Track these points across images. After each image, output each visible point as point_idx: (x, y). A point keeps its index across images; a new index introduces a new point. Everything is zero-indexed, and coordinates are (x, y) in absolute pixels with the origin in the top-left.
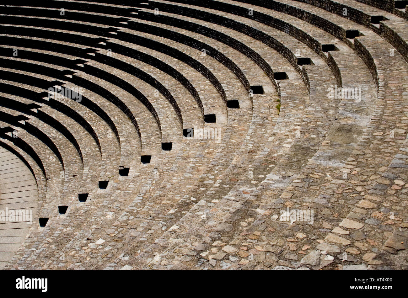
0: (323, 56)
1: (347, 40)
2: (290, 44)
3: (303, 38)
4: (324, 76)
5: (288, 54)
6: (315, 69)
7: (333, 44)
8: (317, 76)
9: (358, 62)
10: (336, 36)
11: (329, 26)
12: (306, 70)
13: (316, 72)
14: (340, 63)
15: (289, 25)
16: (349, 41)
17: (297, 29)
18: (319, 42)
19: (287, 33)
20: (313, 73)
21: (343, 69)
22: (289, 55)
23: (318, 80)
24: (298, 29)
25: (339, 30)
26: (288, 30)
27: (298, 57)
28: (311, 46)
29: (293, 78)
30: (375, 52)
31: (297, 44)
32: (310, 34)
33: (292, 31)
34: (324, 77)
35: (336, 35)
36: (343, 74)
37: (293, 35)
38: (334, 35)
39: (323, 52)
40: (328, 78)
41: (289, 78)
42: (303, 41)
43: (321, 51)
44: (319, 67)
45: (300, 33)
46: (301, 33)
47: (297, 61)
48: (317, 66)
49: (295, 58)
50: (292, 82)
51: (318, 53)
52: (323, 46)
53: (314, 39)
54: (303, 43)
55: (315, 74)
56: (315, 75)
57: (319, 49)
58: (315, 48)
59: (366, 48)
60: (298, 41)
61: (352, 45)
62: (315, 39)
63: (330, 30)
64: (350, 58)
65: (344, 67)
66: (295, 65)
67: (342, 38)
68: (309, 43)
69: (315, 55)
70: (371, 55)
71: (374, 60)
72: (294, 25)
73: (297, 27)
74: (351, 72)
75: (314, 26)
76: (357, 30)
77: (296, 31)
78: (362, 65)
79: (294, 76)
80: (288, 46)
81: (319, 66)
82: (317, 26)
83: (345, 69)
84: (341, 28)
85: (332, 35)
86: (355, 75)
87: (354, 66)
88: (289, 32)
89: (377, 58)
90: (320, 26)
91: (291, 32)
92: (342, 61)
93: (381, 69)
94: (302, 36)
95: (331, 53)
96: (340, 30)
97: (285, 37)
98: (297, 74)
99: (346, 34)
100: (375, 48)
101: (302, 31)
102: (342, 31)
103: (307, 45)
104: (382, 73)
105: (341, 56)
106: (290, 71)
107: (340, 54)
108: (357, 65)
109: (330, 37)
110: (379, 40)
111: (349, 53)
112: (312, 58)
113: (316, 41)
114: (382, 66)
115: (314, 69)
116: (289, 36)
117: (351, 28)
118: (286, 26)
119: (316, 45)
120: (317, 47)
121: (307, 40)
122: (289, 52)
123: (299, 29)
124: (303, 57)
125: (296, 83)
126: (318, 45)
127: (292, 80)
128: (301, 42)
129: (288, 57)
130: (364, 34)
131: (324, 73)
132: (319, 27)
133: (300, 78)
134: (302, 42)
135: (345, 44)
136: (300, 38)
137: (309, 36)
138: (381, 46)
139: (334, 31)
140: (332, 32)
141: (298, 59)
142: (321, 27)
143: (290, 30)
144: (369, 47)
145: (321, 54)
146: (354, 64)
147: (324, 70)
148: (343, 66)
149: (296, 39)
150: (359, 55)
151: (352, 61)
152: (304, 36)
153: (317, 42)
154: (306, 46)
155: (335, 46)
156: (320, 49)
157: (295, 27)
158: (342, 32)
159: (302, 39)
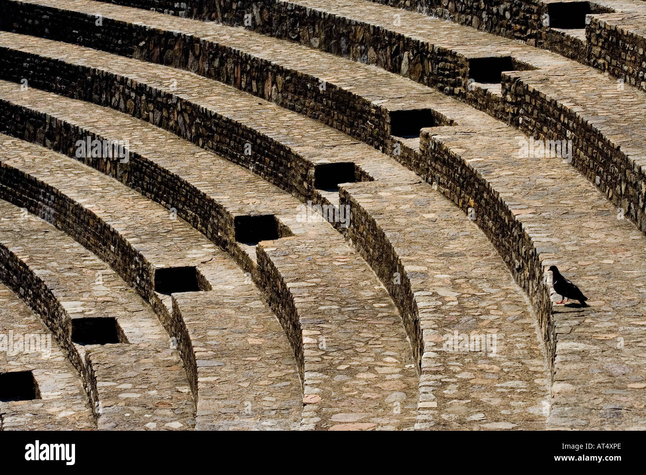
0: (158, 308)
1: (239, 250)
2: (55, 264)
3: (99, 239)
4: (154, 388)
5: (44, 301)
6: (127, 359)
7: (191, 265)
8: (129, 386)
9: (266, 332)
10: (206, 235)
11: (186, 196)
12: (94, 368)
13: (130, 373)
14: (204, 339)
15: (53, 193)
16: (244, 253)
17: (79, 207)
18: (148, 257)
19: (49, 220)
20: (118, 376)
21: (209, 363)
22: (47, 305)
23: (129, 403)
24: (82, 209)
25: (213, 213)
26: (53, 211)
27: (73, 317)
28: (125, 270)
29: (55, 395)
30: (312, 299)
31: (77, 264)
32: (119, 228)
33: (65, 214)
34: (153, 393)
35: (207, 228)
36: (207, 383)
37: (67, 229)
38: (201, 231)
39: (160, 296)
40: (167, 395)
41: (42, 394)
42: (98, 250)
43: (153, 291)
44: (141, 353)
45: (88, 224)
46: (91, 222)
47: (70, 328)
48: (135, 349)
49: (64, 317)
50: (51, 410)
51: (146, 298)
52: (160, 272)
53: (129, 247)
54: (101, 257)
55: (124, 380)
56: (124, 386)
57: (147, 281)
58: (134, 279)
59: (288, 285)
60: (83, 250)
61: (252, 267)
62: (134, 246)
63: (190, 212)
64: (242, 317)
65: (215, 357)
66: (66, 342)
67: (226, 242)
68: (119, 259)
69: (136, 302)
70: (299, 311)
71: (304, 332)
72: (70, 194)
73: (79, 201)
74: (234, 376)
75: (138, 194)
76: (270, 212)
77: (75, 214)
78: (276, 344)
79: (61, 386)
80: (44, 272)
81: (142, 346)
82: (148, 194)
83: (215, 363)
84: (221, 207)
85: (196, 228)
86: (246, 385)
87: (247, 350)
88: (54, 215)
89: (315, 326)
90: (157, 195)
91: (62, 217)
92: (210, 333)
93: (318, 366)
94: (94, 235)
95: (179, 301)
96: (218, 212)
97: (40, 236)
98: (70, 375)
99: (235, 230)
100: (317, 285)
101: (94, 216)
102: (222, 217)
103: (112, 266)
104: (318, 385)
105: (211, 314)
106: (48, 365)
107: (210, 302)
108: (259, 347)
109: (185, 238)
110: (337, 250)
111: (242, 300)
112: (124, 317)
113: (136, 253)
114: (326, 354)
115: (124, 360)
116: (54, 233)
117: (253, 207)
118: (45, 196)
119: (138, 270)
120: (141, 276)
121: (112, 247)
122: (46, 296)
123: (86, 206)
124: (93, 313)
125: (62, 415)
126: (143, 269)
127: (51, 402)
128: (92, 256)
129: (45, 314)
130: (291, 228)
131: (156, 376)
132: (155, 200)
133: (80, 394)
134: (95, 252)
135: (235, 264)
136: (88, 239)
137: (114, 233)
138: (337, 275)
139: (200, 215)
140: (195, 219)
141: (75, 322)
142: (162, 198)
143: (56, 209)
144: (297, 280)
145: (154, 299)
146: (251, 341)
147: (157, 364)
148: (210, 353)
149: (76, 244)
150: (273, 305)
151: (248, 331)
152: (102, 232)
153: (141, 257)
154: (110, 271)
155: (198, 273)
156: (150, 284)
157: (73, 202)
158: (222, 221)
159: (96, 245)
